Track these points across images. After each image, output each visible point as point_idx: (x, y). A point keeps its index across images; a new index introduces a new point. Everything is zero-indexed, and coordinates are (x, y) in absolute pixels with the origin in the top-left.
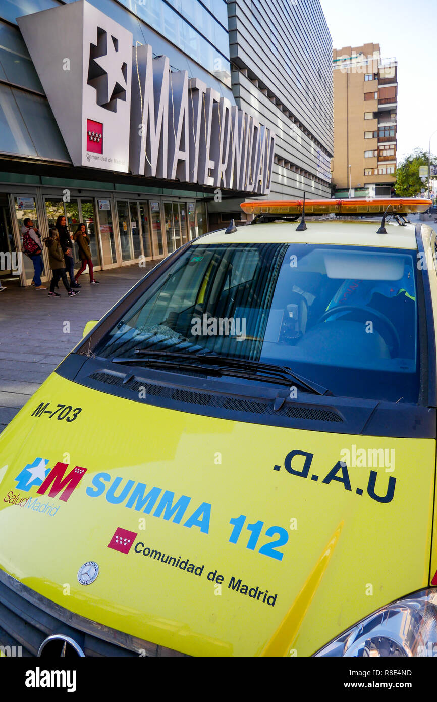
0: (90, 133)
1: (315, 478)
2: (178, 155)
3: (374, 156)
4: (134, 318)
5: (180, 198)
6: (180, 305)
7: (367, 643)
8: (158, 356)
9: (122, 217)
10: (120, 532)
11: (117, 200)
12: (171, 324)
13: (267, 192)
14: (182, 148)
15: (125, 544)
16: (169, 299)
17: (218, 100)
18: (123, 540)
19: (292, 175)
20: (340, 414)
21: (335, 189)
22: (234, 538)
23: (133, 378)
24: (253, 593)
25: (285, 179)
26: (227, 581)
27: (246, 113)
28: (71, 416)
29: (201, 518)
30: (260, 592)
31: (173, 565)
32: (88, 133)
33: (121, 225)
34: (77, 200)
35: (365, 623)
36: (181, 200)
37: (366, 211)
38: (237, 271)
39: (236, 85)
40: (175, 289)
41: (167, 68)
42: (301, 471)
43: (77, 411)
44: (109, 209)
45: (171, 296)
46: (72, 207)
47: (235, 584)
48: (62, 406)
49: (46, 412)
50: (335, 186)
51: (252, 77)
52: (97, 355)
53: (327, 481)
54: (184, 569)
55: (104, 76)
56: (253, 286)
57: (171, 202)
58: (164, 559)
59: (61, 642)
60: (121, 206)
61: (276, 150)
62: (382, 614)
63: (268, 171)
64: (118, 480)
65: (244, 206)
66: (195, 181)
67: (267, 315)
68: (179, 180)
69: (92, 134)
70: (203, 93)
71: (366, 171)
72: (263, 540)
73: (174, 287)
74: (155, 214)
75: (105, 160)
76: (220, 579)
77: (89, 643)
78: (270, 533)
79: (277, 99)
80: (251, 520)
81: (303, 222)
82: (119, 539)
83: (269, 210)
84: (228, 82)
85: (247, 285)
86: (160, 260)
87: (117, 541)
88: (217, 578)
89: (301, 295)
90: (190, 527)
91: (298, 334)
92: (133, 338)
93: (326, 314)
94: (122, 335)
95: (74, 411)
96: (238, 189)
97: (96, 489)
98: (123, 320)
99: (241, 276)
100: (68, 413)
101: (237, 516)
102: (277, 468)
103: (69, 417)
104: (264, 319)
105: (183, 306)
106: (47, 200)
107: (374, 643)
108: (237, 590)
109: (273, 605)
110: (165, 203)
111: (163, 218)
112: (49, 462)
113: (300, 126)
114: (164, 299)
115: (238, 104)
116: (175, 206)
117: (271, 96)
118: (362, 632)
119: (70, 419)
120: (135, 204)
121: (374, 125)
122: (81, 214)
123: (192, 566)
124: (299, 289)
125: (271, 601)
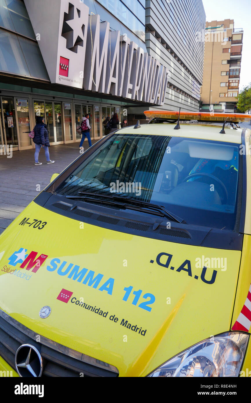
0: (61, 65)
1: (172, 268)
2: (112, 79)
3: (226, 86)
4: (80, 173)
5: (111, 105)
6: (107, 167)
7: (194, 359)
8: (91, 196)
9: (78, 114)
10: (64, 291)
11: (75, 104)
12: (99, 178)
13: (162, 104)
14: (114, 76)
15: (66, 298)
16: (101, 163)
17: (137, 49)
18: (65, 295)
19: (177, 94)
20: (190, 234)
21: (202, 104)
22: (125, 298)
23: (76, 207)
24: (133, 328)
25: (173, 96)
26: (120, 321)
27: (152, 57)
28: (41, 226)
29: (108, 286)
30: (137, 328)
31: (91, 311)
32: (60, 64)
33: (77, 118)
34: (52, 103)
35: (194, 348)
36: (112, 106)
37: (215, 120)
38: (141, 149)
39: (148, 40)
40: (105, 157)
41: (108, 29)
42: (165, 264)
43: (44, 224)
44: (70, 109)
45: (102, 161)
46: (49, 106)
47: (124, 323)
48: (36, 220)
49: (27, 223)
50: (202, 102)
51: (157, 36)
52: (58, 193)
53: (179, 270)
54: (97, 313)
55: (71, 32)
56: (150, 158)
57: (107, 107)
58: (87, 307)
59: (28, 348)
60: (77, 107)
61: (169, 80)
62: (203, 344)
63: (163, 92)
64: (65, 263)
65: (146, 113)
66: (120, 95)
67: (156, 175)
68: (111, 94)
69: (62, 65)
70: (128, 44)
71: (221, 94)
72: (141, 300)
73: (105, 156)
74: (96, 113)
75: (69, 80)
76: (116, 320)
77: (43, 349)
78: (145, 296)
79: (171, 50)
80: (135, 289)
81: (178, 124)
82: (63, 295)
83: (160, 116)
84: (143, 38)
85: (146, 157)
86: (98, 140)
87: (62, 296)
88: (115, 319)
89: (175, 166)
90: (102, 290)
91: (171, 188)
92: (78, 184)
93: (188, 177)
94: (72, 183)
95: (43, 223)
96: (145, 101)
97: (52, 267)
98: (73, 174)
99: (143, 152)
100: (39, 224)
101: (128, 286)
102: (152, 262)
103: (39, 227)
104: (154, 177)
105: (109, 167)
106: (35, 102)
107: (198, 359)
108: (125, 326)
109: (144, 336)
110: (102, 107)
111: (101, 116)
112: (27, 251)
113: (183, 66)
114: (98, 162)
115: (149, 52)
116: (108, 109)
117: (168, 48)
118: (191, 353)
119: (40, 228)
120: (86, 106)
121: (227, 67)
122: (54, 110)
123: (101, 312)
124: (175, 162)
125: (143, 333)
